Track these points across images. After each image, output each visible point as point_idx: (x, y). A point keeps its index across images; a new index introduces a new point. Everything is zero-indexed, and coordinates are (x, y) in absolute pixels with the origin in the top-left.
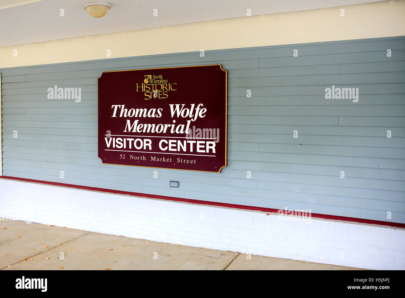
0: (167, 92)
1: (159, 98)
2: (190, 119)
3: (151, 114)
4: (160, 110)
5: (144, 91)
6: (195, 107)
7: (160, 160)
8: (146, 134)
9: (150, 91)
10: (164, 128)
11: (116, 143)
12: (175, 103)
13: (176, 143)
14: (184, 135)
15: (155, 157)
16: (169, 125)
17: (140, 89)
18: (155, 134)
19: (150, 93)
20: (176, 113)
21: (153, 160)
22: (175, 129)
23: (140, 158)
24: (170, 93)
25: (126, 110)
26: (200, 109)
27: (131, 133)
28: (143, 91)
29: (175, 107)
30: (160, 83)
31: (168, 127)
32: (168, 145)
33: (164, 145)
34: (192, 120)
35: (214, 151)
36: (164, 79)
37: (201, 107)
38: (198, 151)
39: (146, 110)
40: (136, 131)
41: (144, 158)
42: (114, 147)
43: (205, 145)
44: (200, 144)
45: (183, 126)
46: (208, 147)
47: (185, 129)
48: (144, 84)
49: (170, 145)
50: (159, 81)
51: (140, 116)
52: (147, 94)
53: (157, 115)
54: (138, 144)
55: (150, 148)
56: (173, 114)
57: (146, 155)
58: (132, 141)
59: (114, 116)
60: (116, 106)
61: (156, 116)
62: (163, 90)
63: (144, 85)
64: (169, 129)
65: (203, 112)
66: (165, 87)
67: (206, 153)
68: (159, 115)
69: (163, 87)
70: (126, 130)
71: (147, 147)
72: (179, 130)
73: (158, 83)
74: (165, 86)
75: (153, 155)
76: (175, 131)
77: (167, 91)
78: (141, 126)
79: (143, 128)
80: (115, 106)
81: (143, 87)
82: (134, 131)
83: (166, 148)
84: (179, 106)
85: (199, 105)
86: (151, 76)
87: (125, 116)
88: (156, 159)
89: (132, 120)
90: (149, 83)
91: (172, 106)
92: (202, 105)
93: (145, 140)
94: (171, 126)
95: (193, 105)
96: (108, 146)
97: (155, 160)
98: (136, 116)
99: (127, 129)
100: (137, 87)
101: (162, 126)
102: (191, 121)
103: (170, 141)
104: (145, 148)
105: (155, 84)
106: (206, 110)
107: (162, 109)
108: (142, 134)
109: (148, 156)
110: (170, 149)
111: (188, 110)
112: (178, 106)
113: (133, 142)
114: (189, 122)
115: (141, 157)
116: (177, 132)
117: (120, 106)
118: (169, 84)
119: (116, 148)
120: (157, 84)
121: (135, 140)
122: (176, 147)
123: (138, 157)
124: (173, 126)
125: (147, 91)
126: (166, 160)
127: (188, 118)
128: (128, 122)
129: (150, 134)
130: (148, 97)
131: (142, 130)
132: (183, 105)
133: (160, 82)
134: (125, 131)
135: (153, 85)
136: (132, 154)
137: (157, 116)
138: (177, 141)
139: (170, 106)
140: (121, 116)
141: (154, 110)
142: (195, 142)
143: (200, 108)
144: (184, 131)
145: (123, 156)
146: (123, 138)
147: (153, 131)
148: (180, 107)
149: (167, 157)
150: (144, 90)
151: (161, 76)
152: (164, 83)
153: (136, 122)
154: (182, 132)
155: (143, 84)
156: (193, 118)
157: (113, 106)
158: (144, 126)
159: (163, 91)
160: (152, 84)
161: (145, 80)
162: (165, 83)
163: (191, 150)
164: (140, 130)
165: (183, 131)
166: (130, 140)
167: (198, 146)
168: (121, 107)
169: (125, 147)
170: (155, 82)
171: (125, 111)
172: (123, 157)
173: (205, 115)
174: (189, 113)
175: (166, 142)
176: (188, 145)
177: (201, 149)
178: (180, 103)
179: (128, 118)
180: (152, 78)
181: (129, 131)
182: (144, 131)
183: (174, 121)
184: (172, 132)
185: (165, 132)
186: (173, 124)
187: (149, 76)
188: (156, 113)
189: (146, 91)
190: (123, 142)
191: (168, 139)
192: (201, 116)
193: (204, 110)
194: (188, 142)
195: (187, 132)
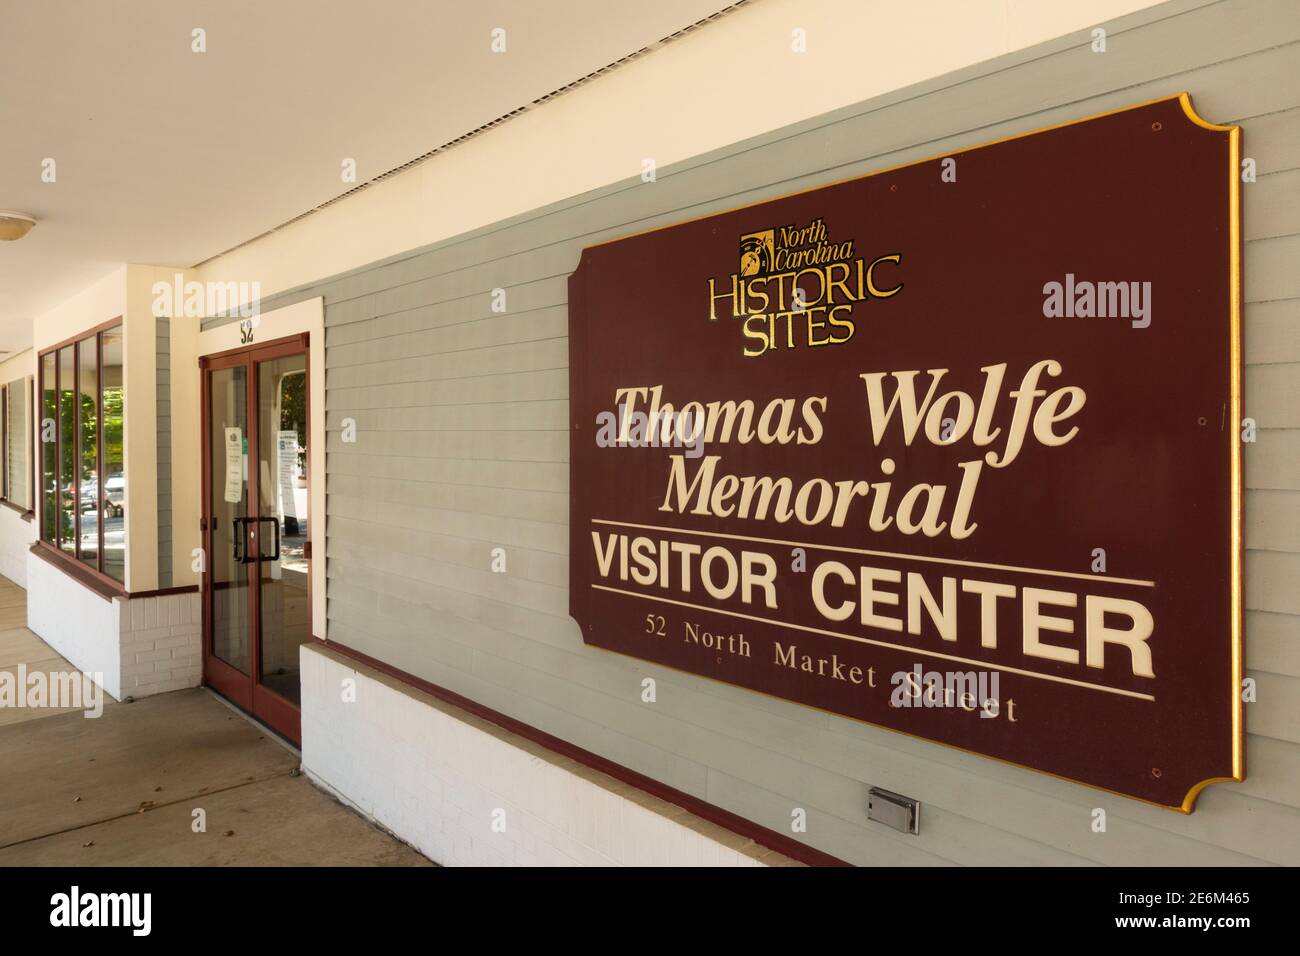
0: (849, 307)
1: (811, 343)
2: (979, 453)
3: (773, 428)
4: (816, 407)
5: (743, 313)
6: (1012, 382)
7: (815, 666)
8: (750, 525)
9: (766, 312)
10: (836, 501)
11: (632, 562)
12: (888, 364)
13: (901, 589)
14: (944, 544)
15: (792, 648)
16: (862, 488)
17: (725, 306)
18: (793, 529)
19: (768, 318)
20: (896, 423)
21: (785, 661)
22: (891, 509)
23: (725, 643)
24: (862, 311)
26: (1042, 393)
27: (688, 519)
28: (736, 314)
29: (890, 387)
30: (814, 266)
31: (857, 494)
32: (854, 593)
33: (837, 591)
34: (991, 458)
35: (1142, 664)
36: (833, 240)
37: (1047, 383)
38: (1032, 646)
39: (748, 406)
40: (709, 508)
41: (745, 646)
42: (624, 576)
43: (1078, 614)
44: (1046, 609)
45: (937, 493)
46: (1098, 636)
47: (946, 513)
48: (739, 279)
49: (869, 596)
50: (807, 254)
51: (725, 438)
52: (757, 326)
53: (800, 429)
54: (719, 572)
55: (771, 601)
56: (879, 423)
57: (749, 629)
58: (693, 556)
60: (632, 393)
61: (796, 436)
62: (830, 301)
63: (742, 283)
64: (861, 507)
65: (1059, 411)
66: (841, 284)
67: (1081, 670)
68: (809, 434)
69: (827, 283)
70: (671, 504)
71: (758, 591)
72: (917, 515)
73: (804, 266)
74: (838, 275)
75: (787, 638)
76: (890, 519)
77: (850, 302)
78: (729, 483)
79: (736, 499)
80: (626, 393)
81: (735, 294)
82: (701, 509)
83: (848, 608)
84: (915, 378)
85: (1033, 375)
86: (770, 234)
88: (799, 662)
90: (763, 272)
91: (873, 382)
92: (1055, 369)
93: (749, 557)
94: (872, 492)
95: (995, 374)
96: (604, 569)
97: (793, 665)
98: (710, 437)
99: (674, 499)
100: (713, 298)
101: (826, 488)
102: (985, 466)
103: (869, 574)
104: (747, 597)
105: (792, 270)
106: (1079, 398)
107: (823, 402)
108: (732, 523)
109: (763, 637)
110: (869, 618)
111: (965, 401)
112: (905, 379)
113: (696, 561)
114: (972, 471)
115: (731, 639)
116: (905, 526)
117: (644, 391)
118: (860, 263)
119: (632, 584)
120: (797, 270)
121: (704, 551)
122: (899, 611)
123: (719, 638)
124: (883, 490)
125: (757, 315)
126: (845, 672)
127: (967, 448)
128: (678, 464)
129: (770, 526)
131: (733, 507)
132: (938, 374)
133: (815, 259)
134: (666, 507)
135: (780, 277)
136: (695, 616)
137: (801, 439)
138: (904, 579)
139: (863, 380)
141: (788, 406)
142: (1009, 591)
143: (1038, 388)
144: (944, 524)
145: (658, 623)
146: (656, 537)
147: (781, 516)
148: (921, 385)
149: (852, 655)
150: (739, 311)
151: (818, 230)
152: (829, 264)
153: (710, 463)
154: (929, 526)
155: (735, 277)
156: (999, 446)
157: (620, 392)
158: (741, 485)
159: (830, 307)
160: (776, 272)
161: (746, 259)
162: (840, 261)
163: (989, 638)
164: (725, 505)
165: (938, 525)
166: (687, 550)
167: (1032, 622)
168: (650, 394)
169: (665, 583)
170: (790, 264)
172: (657, 630)
173: (1075, 431)
174: (974, 419)
175: (848, 578)
176: (969, 606)
177: (1047, 637)
178: (920, 363)
180: (776, 246)
181: (681, 510)
182: (743, 513)
183: (888, 466)
184: (877, 523)
185: (838, 521)
186: (883, 478)
187: (760, 236)
188: (798, 421)
189: (751, 311)
190: (656, 558)
191: (854, 563)
192: (1046, 437)
193: (1066, 401)
194: (969, 586)
195: (959, 530)
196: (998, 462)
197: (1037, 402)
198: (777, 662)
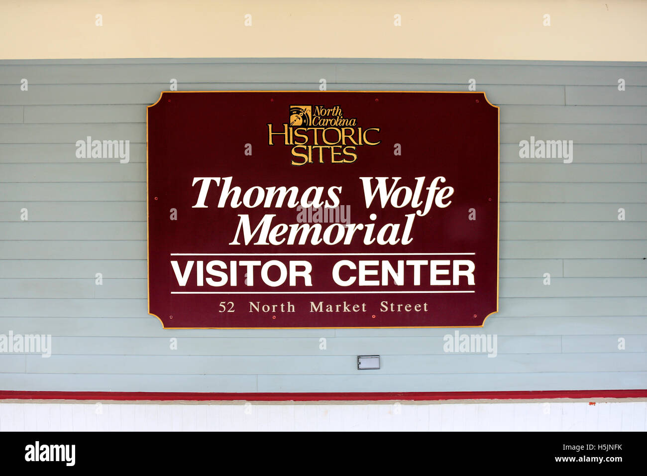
0: (354, 148)
1: (333, 161)
2: (414, 211)
3: (310, 200)
4: (336, 191)
5: (291, 143)
6: (427, 184)
7: (334, 308)
8: (296, 247)
9: (307, 145)
10: (346, 233)
11: (206, 275)
12: (374, 173)
13: (379, 268)
14: (399, 247)
15: (321, 303)
16: (360, 227)
17: (279, 139)
18: (322, 247)
19: (308, 148)
20: (377, 198)
21: (316, 310)
22: (375, 234)
23: (278, 309)
24: (360, 150)
25: (238, 190)
26: (438, 188)
27: (252, 247)
28: (287, 143)
29: (374, 184)
30: (335, 126)
31: (357, 230)
32: (356, 273)
33: (345, 273)
34: (419, 213)
35: (471, 281)
36: (345, 115)
37: (440, 185)
38: (434, 282)
39: (295, 190)
40: (268, 241)
41: (291, 308)
42: (200, 283)
43: (450, 268)
44: (439, 267)
45: (396, 228)
46: (457, 273)
47: (400, 235)
48: (289, 126)
49: (363, 273)
50: (331, 121)
51: (279, 204)
52: (299, 150)
53: (327, 201)
54: (274, 273)
55: (308, 282)
56: (369, 199)
57: (294, 299)
58: (255, 267)
59: (201, 203)
60: (207, 182)
61: (324, 204)
62: (344, 143)
63: (291, 129)
64: (360, 235)
65: (444, 195)
66: (350, 137)
67: (452, 287)
68: (331, 203)
69: (342, 135)
70: (238, 241)
71: (300, 280)
72: (387, 236)
73: (329, 125)
74: (348, 132)
75: (317, 299)
76: (374, 239)
77: (354, 145)
78: (281, 229)
79: (287, 235)
80: (202, 180)
81: (286, 133)
82: (262, 241)
83: (352, 280)
84: (387, 180)
85: (435, 182)
86: (309, 108)
87: (234, 204)
88: (324, 308)
89: (256, 215)
90: (304, 125)
91: (366, 181)
92: (443, 180)
93: (293, 264)
94: (365, 229)
95: (421, 181)
96: (182, 281)
97: (321, 311)
98: (267, 205)
99: (241, 238)
100: (271, 134)
101: (341, 227)
102: (416, 215)
103: (363, 264)
104: (293, 283)
105: (322, 127)
106: (452, 191)
107: (340, 189)
108: (285, 248)
109: (302, 302)
110: (363, 282)
111: (409, 191)
112: (382, 181)
113: (257, 270)
114: (411, 218)
115: (282, 305)
116: (381, 241)
117: (218, 180)
118: (360, 129)
119: (206, 287)
120: (325, 127)
121: (263, 264)
122: (379, 277)
123: (274, 306)
124: (371, 227)
125: (300, 145)
126: (350, 308)
127: (409, 209)
128: (245, 219)
129: (308, 247)
130: (301, 160)
131: (284, 239)
132: (397, 179)
133: (336, 123)
134: (235, 242)
135: (315, 129)
136: (255, 298)
137: (327, 205)
138: (381, 264)
139: (361, 180)
140: (221, 204)
141: (320, 191)
142: (425, 263)
143: (437, 186)
144: (399, 240)
145: (228, 307)
146: (227, 260)
147: (315, 241)
148: (389, 184)
149: (352, 300)
150: (289, 142)
151: (337, 111)
152: (345, 126)
153: (268, 219)
154: (392, 241)
155: (286, 125)
156: (422, 208)
158: (290, 229)
159: (344, 146)
160: (312, 126)
161: (293, 118)
162: (349, 126)
163: (417, 281)
164: (278, 239)
165: (396, 240)
166: (250, 265)
167: (434, 272)
168: (222, 182)
169: (234, 283)
170: (322, 123)
171: (234, 192)
172: (227, 309)
173: (450, 202)
174: (412, 197)
175: (352, 266)
176: (409, 271)
177: (439, 277)
178: (389, 173)
179: (243, 209)
180: (312, 114)
181: (247, 243)
182: (291, 242)
183: (373, 217)
184: (367, 241)
185: (348, 242)
186: (371, 222)
187: (303, 107)
188: (325, 197)
189: (296, 143)
190: (227, 271)
191: (356, 260)
192: (440, 204)
193: (447, 192)
194: (409, 263)
195: (405, 241)
196: (422, 214)
197: (437, 192)
198: (312, 311)
